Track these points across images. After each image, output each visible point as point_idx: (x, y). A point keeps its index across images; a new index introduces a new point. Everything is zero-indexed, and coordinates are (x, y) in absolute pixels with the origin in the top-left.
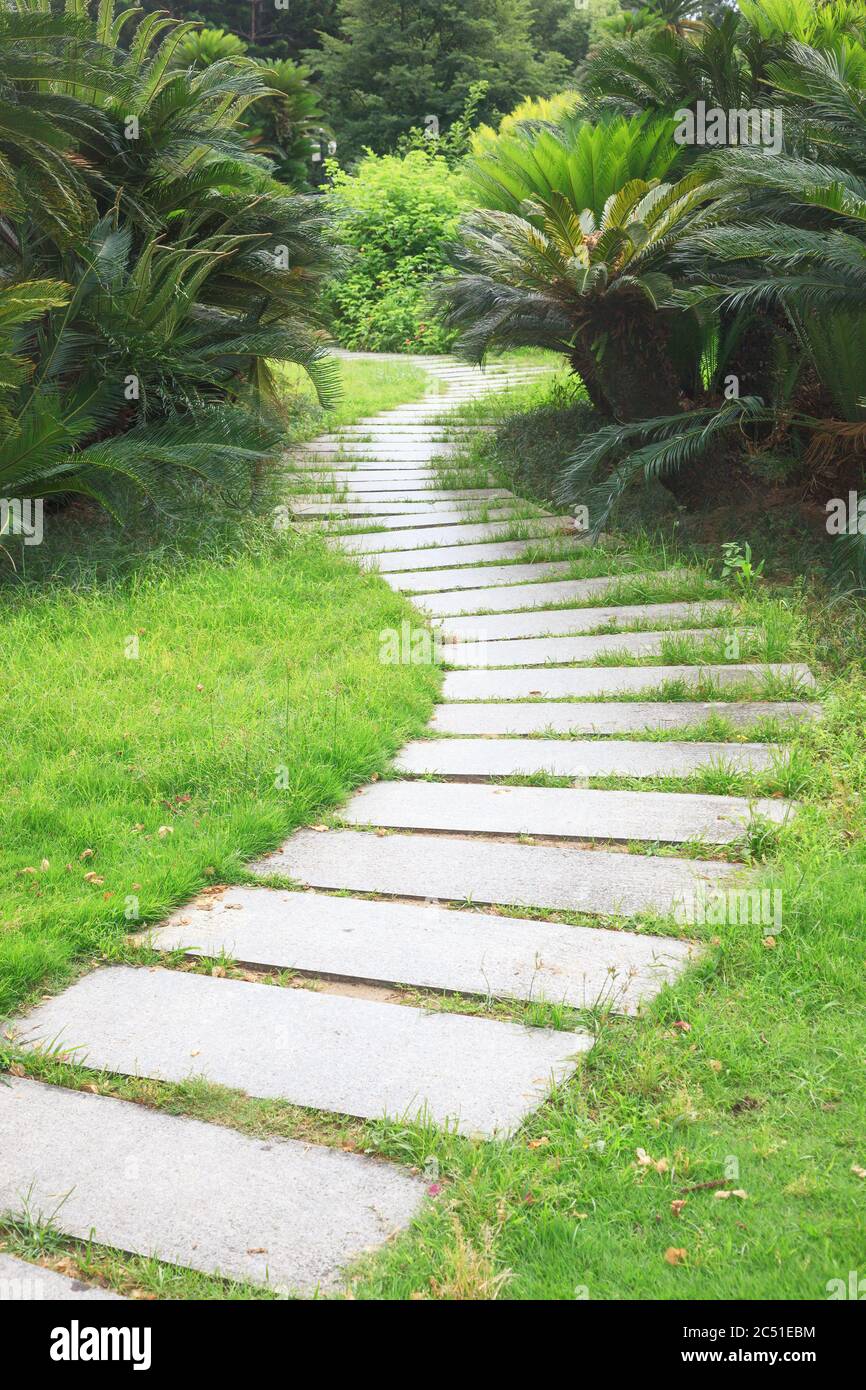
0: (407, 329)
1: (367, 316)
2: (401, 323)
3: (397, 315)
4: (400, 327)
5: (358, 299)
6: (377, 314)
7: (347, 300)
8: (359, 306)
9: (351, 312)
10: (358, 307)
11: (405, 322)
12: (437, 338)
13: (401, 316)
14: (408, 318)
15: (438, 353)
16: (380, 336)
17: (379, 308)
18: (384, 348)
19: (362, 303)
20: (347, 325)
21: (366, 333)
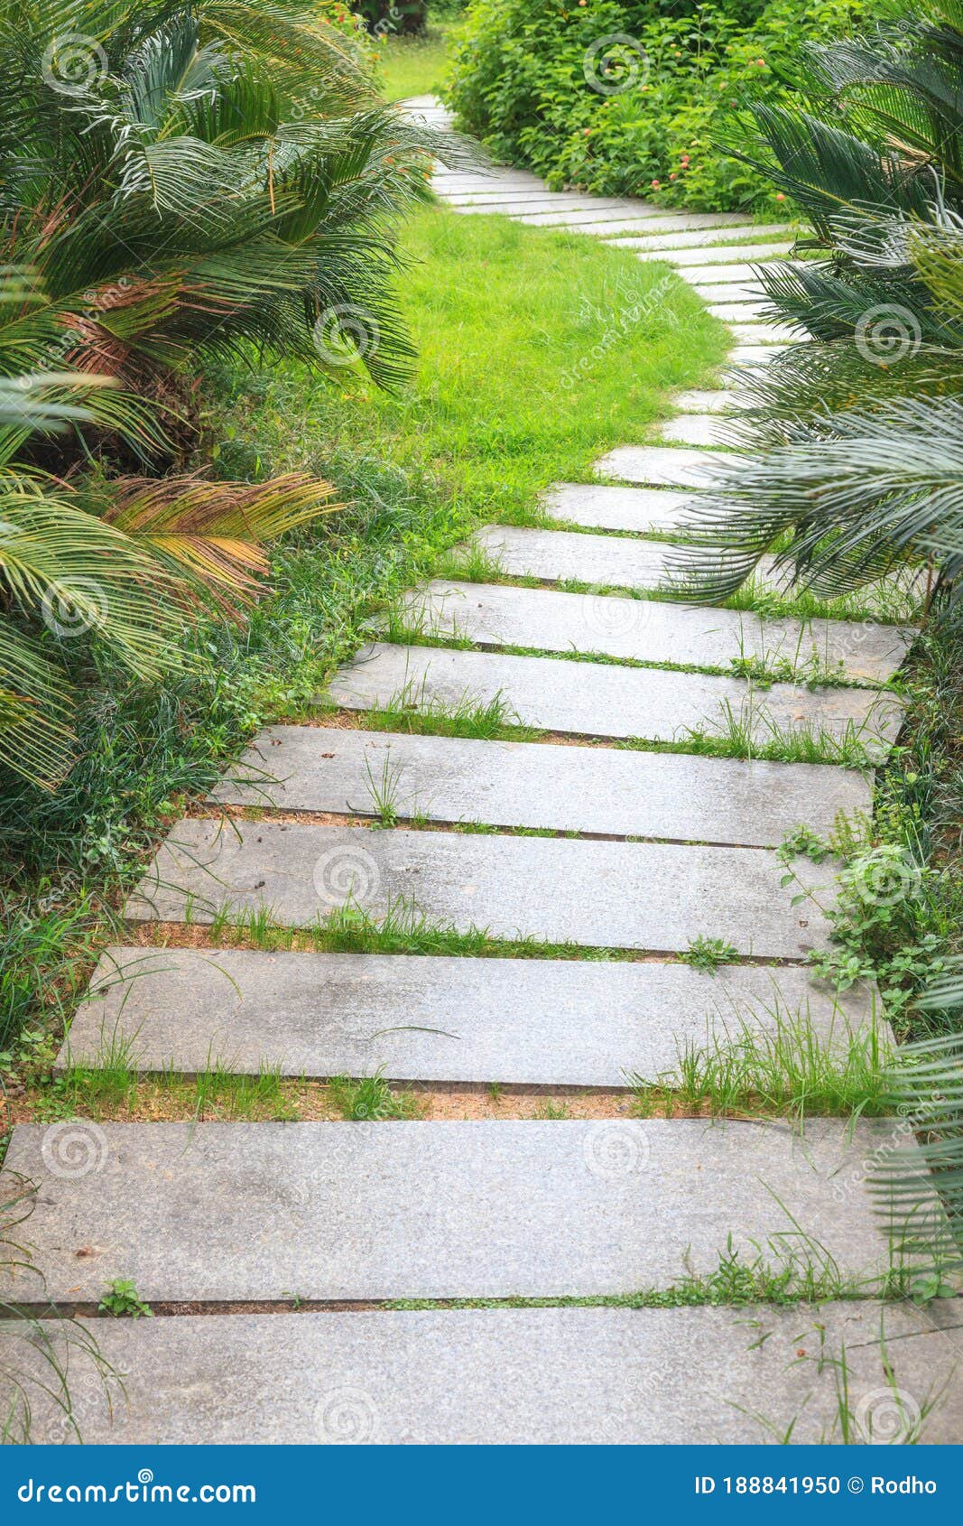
0: (654, 156)
1: (586, 124)
2: (645, 146)
3: (639, 131)
4: (643, 153)
5: (573, 91)
6: (603, 124)
7: (550, 95)
8: (573, 105)
9: (556, 116)
10: (570, 106)
11: (652, 141)
12: (711, 183)
13: (645, 134)
14: (659, 135)
15: (713, 210)
16: (606, 166)
17: (607, 112)
18: (611, 189)
19: (579, 100)
20: (549, 138)
21: (581, 158)
